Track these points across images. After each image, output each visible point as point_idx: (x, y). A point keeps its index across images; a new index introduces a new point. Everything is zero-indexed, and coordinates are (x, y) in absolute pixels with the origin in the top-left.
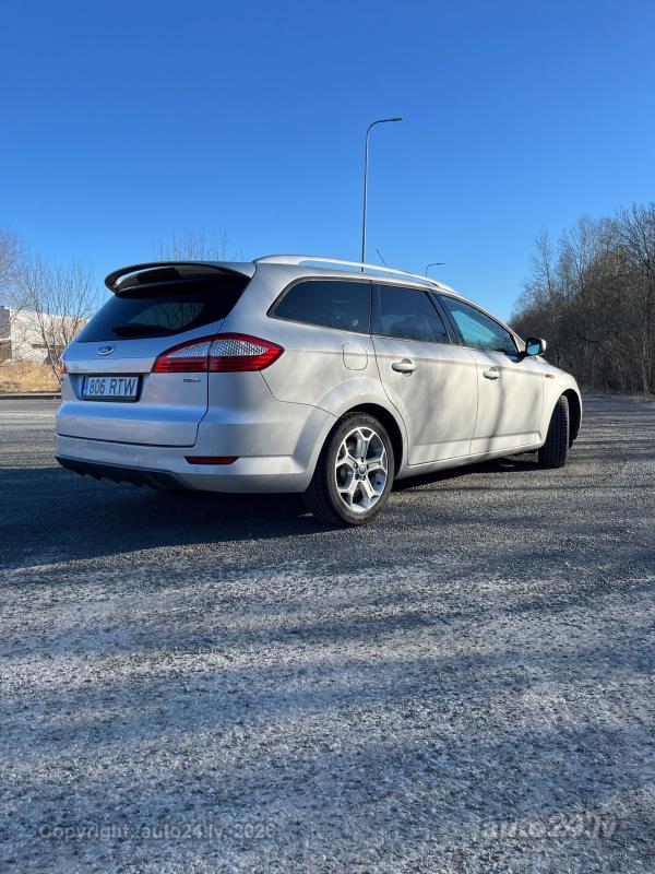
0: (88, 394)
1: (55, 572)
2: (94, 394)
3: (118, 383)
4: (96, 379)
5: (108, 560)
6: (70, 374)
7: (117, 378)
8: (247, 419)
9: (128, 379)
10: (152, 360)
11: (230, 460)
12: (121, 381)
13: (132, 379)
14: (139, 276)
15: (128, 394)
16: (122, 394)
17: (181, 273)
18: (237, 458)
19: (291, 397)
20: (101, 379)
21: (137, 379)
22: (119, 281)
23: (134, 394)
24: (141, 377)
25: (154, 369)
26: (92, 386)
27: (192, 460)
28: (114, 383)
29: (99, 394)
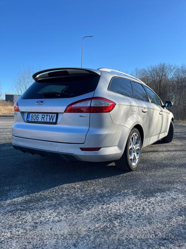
0: (30, 120)
1: (26, 202)
2: (33, 120)
3: (46, 116)
4: (34, 114)
5: (46, 193)
6: (21, 112)
7: (45, 114)
8: (104, 132)
9: (51, 115)
10: (65, 108)
11: (98, 149)
12: (47, 115)
13: (53, 115)
14: (49, 74)
15: (51, 121)
16: (48, 120)
17: (69, 73)
18: (100, 148)
19: (118, 123)
20: (37, 114)
21: (56, 115)
22: (38, 76)
23: (54, 121)
24: (57, 114)
25: (65, 112)
26: (32, 117)
27: (82, 149)
28: (43, 116)
29: (36, 120)
